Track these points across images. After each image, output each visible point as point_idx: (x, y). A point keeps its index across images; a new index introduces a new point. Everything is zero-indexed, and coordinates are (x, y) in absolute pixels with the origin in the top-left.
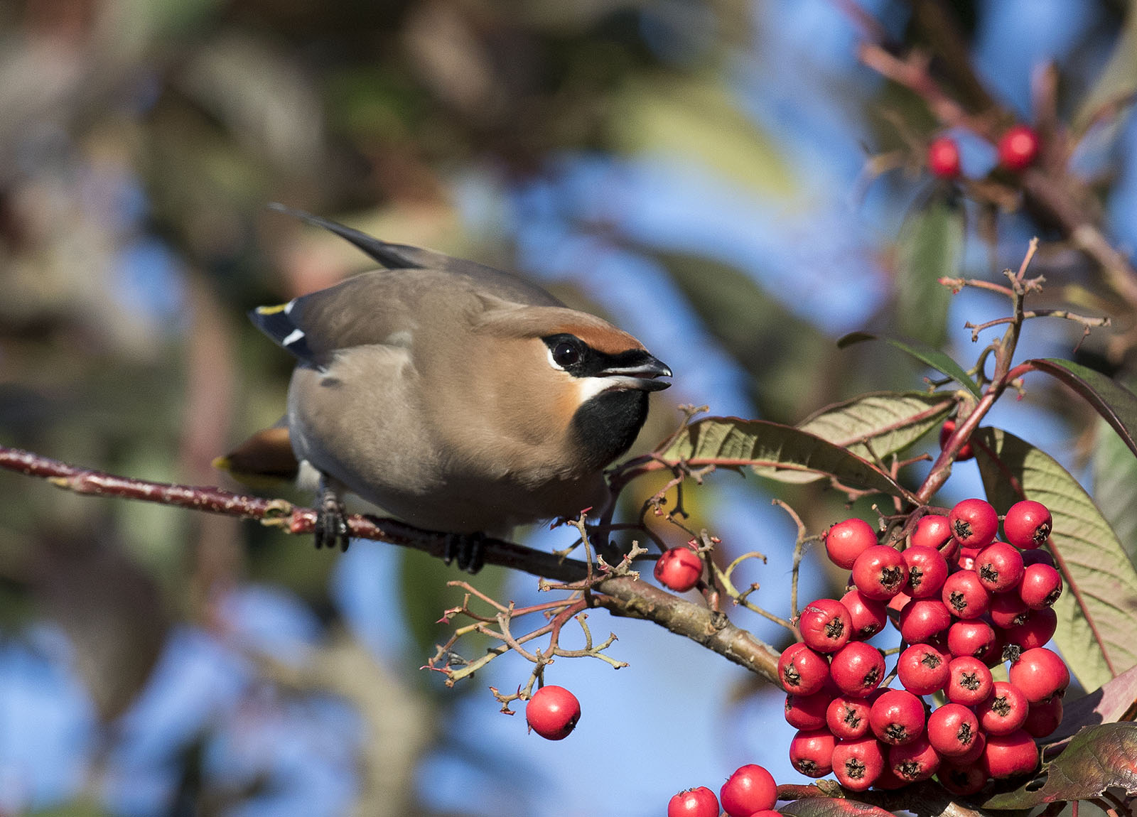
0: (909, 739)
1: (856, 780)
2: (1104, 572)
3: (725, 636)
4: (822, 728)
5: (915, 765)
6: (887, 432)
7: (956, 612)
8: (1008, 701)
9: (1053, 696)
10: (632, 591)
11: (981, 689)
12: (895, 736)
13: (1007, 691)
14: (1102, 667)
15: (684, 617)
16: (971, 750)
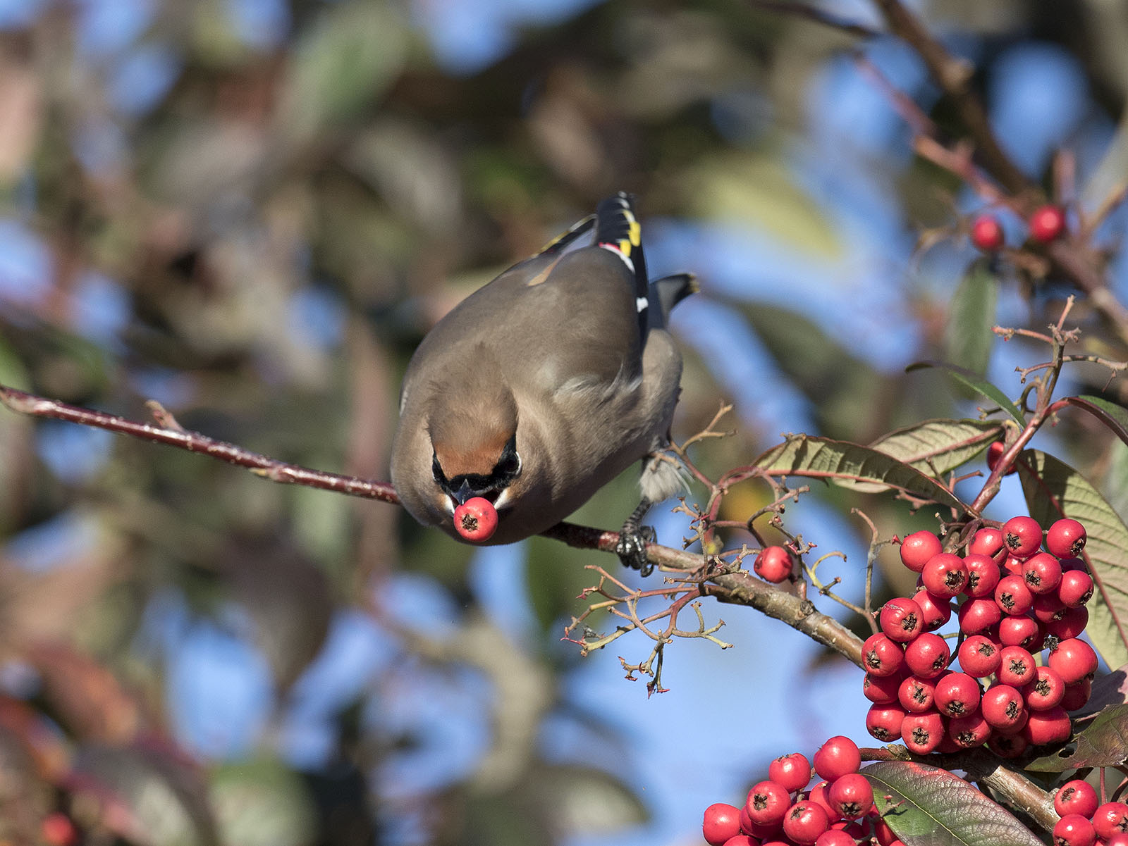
0: (966, 713)
1: (920, 745)
2: (1122, 568)
3: (812, 621)
4: (894, 702)
5: (970, 735)
6: (945, 452)
7: (1006, 610)
8: (1048, 683)
9: (1085, 678)
10: (735, 580)
11: (1027, 673)
12: (955, 711)
13: (1048, 675)
14: (1120, 645)
15: (778, 604)
16: (1017, 723)
